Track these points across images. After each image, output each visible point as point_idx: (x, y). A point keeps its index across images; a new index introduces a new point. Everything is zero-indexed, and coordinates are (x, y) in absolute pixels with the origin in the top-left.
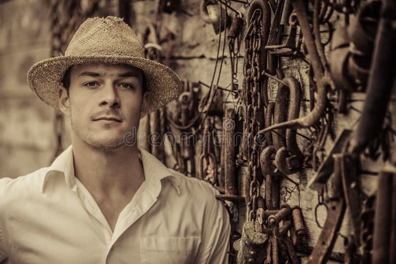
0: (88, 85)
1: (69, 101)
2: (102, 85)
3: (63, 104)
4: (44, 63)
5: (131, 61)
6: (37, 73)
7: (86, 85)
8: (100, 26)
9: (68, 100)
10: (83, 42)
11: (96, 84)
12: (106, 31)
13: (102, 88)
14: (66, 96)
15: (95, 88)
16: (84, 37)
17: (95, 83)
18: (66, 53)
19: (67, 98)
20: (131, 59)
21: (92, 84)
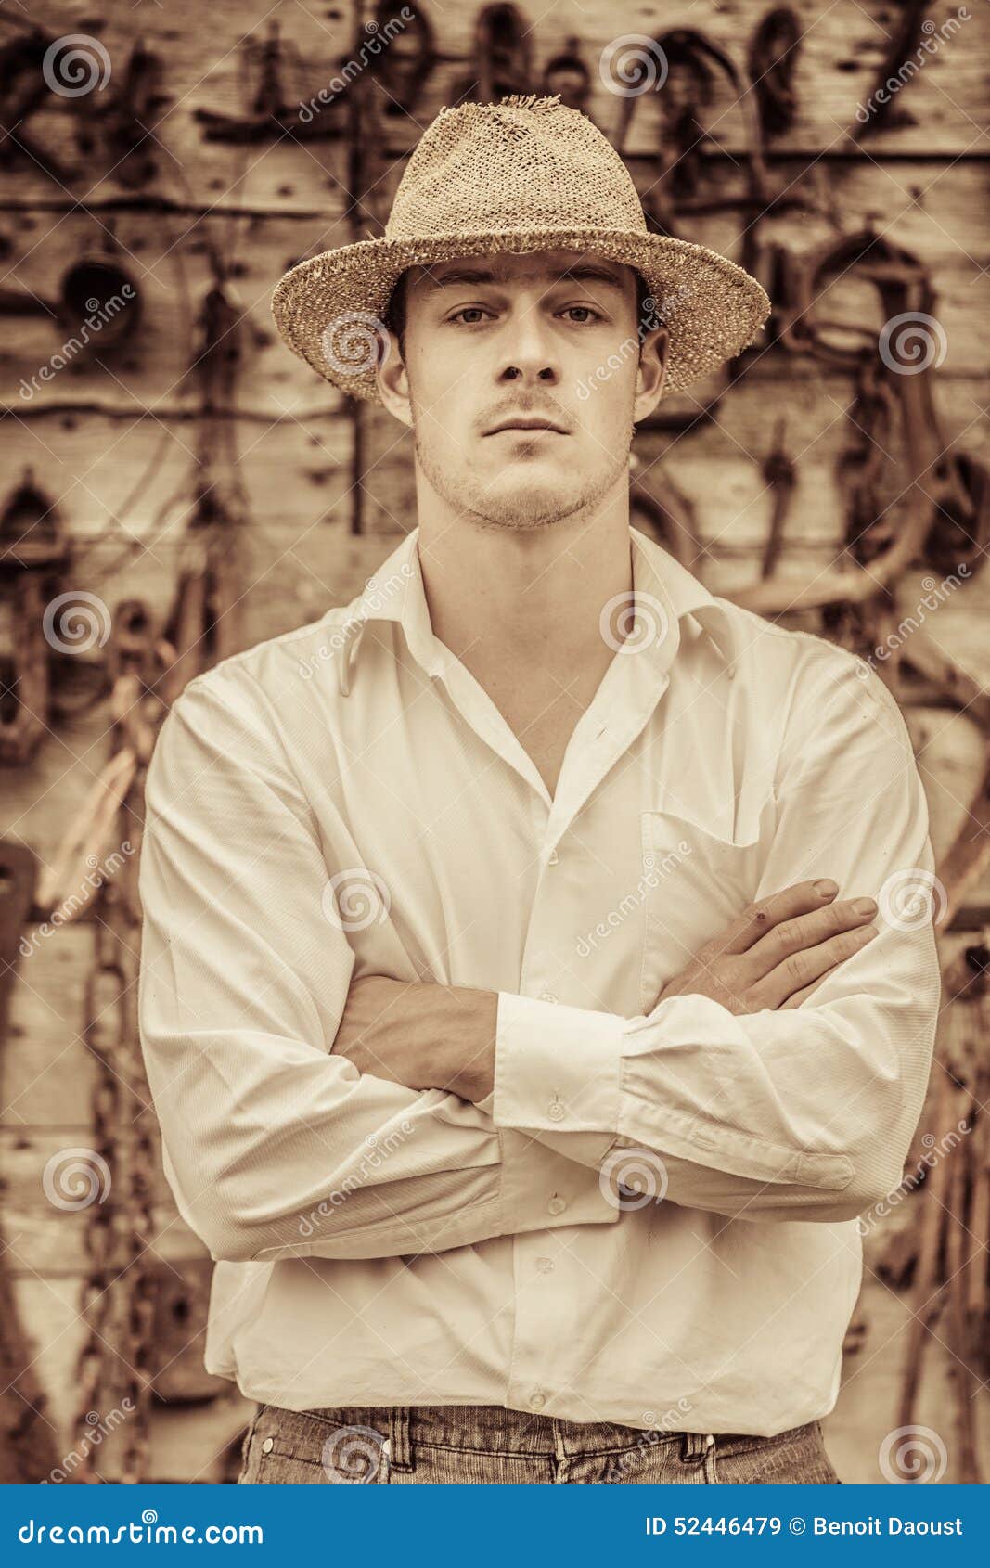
0: (461, 318)
1: (407, 375)
2: (503, 317)
3: (391, 383)
4: (313, 267)
5: (576, 243)
6: (296, 300)
7: (453, 319)
8: (482, 135)
9: (403, 374)
10: (433, 192)
11: (484, 316)
12: (502, 147)
13: (505, 322)
14: (398, 361)
15: (481, 329)
16: (436, 175)
17: (481, 311)
18: (387, 229)
19: (400, 368)
20: (574, 235)
21: (471, 315)
